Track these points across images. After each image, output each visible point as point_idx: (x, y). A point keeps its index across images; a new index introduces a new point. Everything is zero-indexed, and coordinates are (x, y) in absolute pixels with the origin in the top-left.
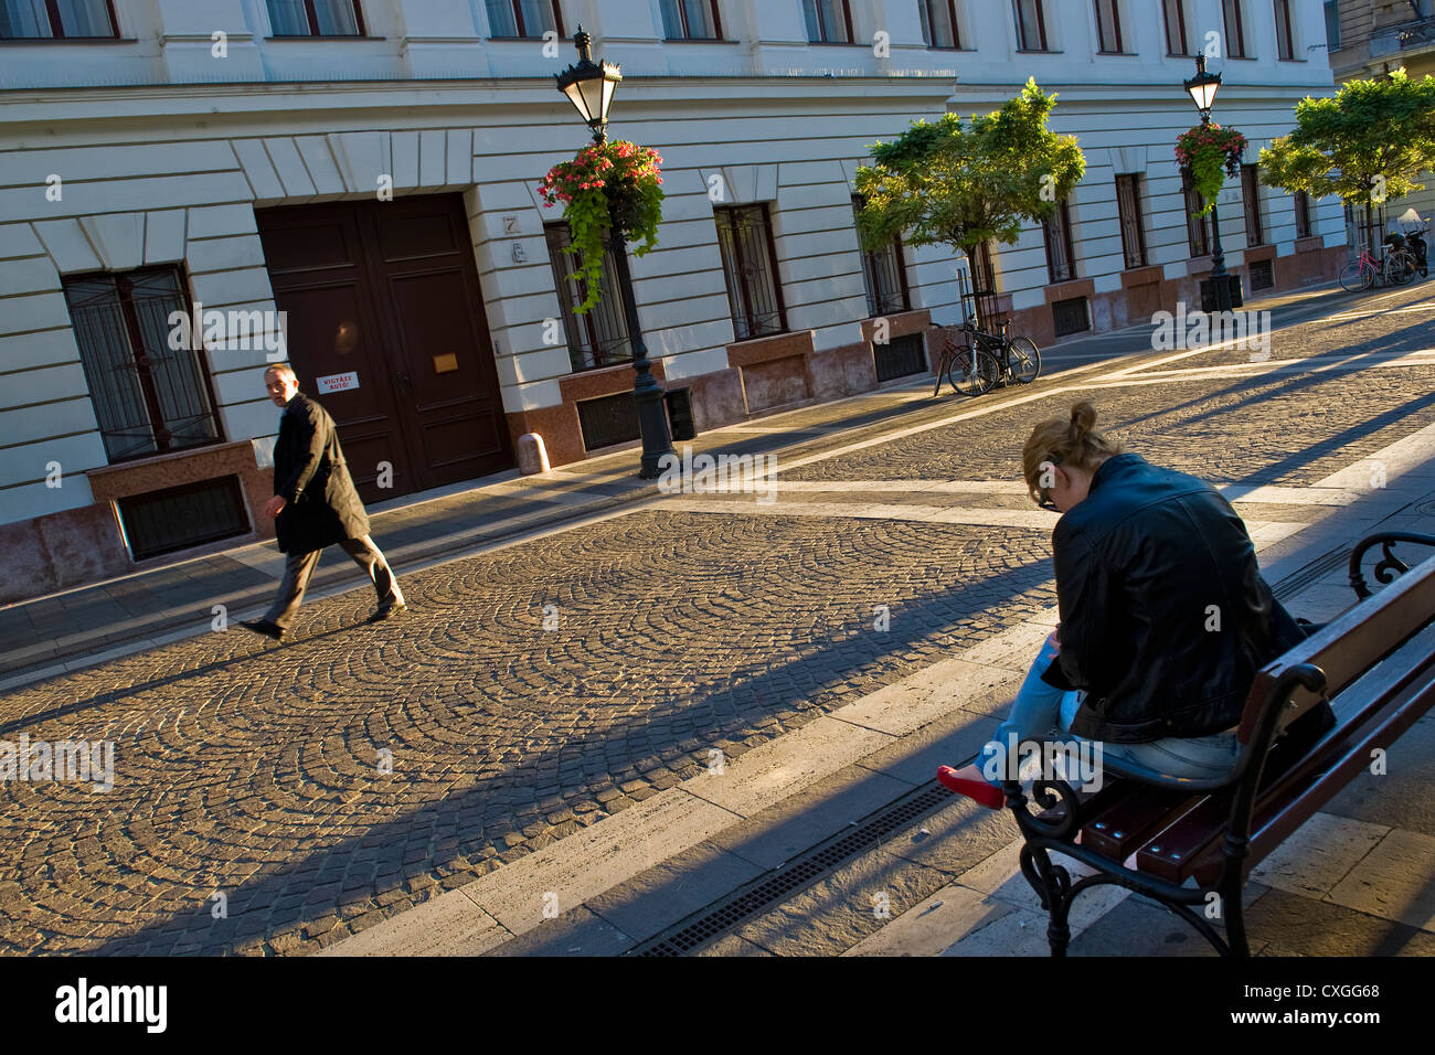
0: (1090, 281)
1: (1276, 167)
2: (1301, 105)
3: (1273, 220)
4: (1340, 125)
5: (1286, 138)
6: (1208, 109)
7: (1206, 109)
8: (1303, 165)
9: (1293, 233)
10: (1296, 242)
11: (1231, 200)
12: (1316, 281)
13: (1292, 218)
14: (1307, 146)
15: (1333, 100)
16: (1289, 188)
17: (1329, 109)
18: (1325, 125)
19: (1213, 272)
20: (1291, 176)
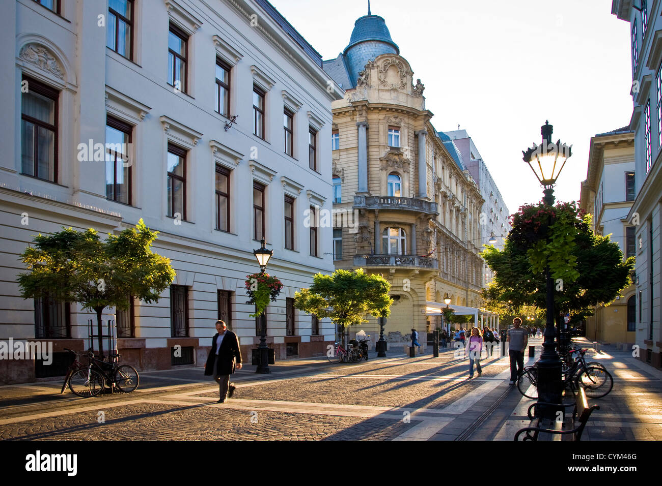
0: (197, 340)
1: (302, 301)
2: (316, 276)
3: (300, 325)
4: (332, 287)
5: (308, 289)
6: (265, 266)
7: (263, 266)
8: (314, 303)
9: (310, 332)
10: (311, 337)
11: (280, 312)
12: (320, 355)
13: (310, 325)
14: (317, 294)
15: (331, 276)
16: (308, 312)
17: (328, 280)
18: (325, 286)
19: (260, 345)
20: (309, 306)
